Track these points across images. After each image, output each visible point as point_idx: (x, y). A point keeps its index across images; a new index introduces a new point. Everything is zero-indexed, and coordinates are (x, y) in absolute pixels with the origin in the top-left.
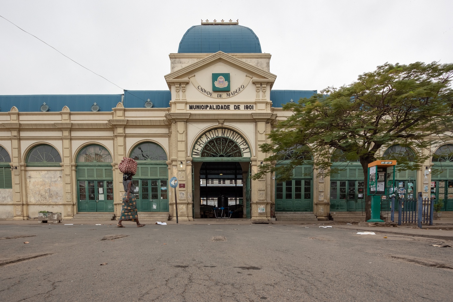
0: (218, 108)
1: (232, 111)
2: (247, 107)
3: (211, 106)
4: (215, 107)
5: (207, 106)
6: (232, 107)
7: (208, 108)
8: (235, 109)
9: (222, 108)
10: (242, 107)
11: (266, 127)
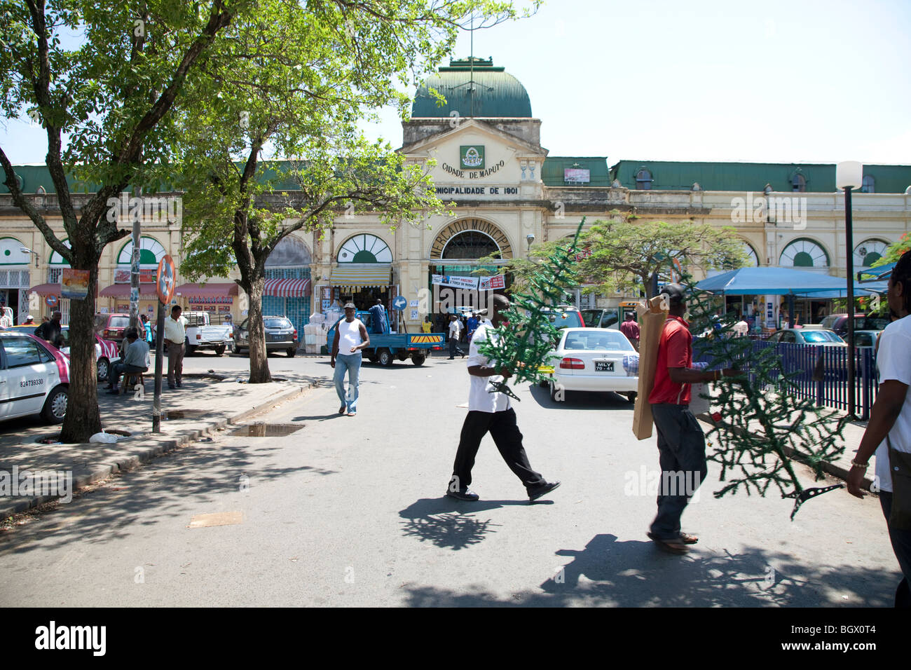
0: (467, 191)
1: (487, 196)
2: (508, 191)
3: (457, 189)
4: (463, 191)
5: (453, 189)
6: (487, 191)
7: (454, 192)
8: (491, 193)
9: (473, 191)
10: (501, 191)
11: (536, 217)
